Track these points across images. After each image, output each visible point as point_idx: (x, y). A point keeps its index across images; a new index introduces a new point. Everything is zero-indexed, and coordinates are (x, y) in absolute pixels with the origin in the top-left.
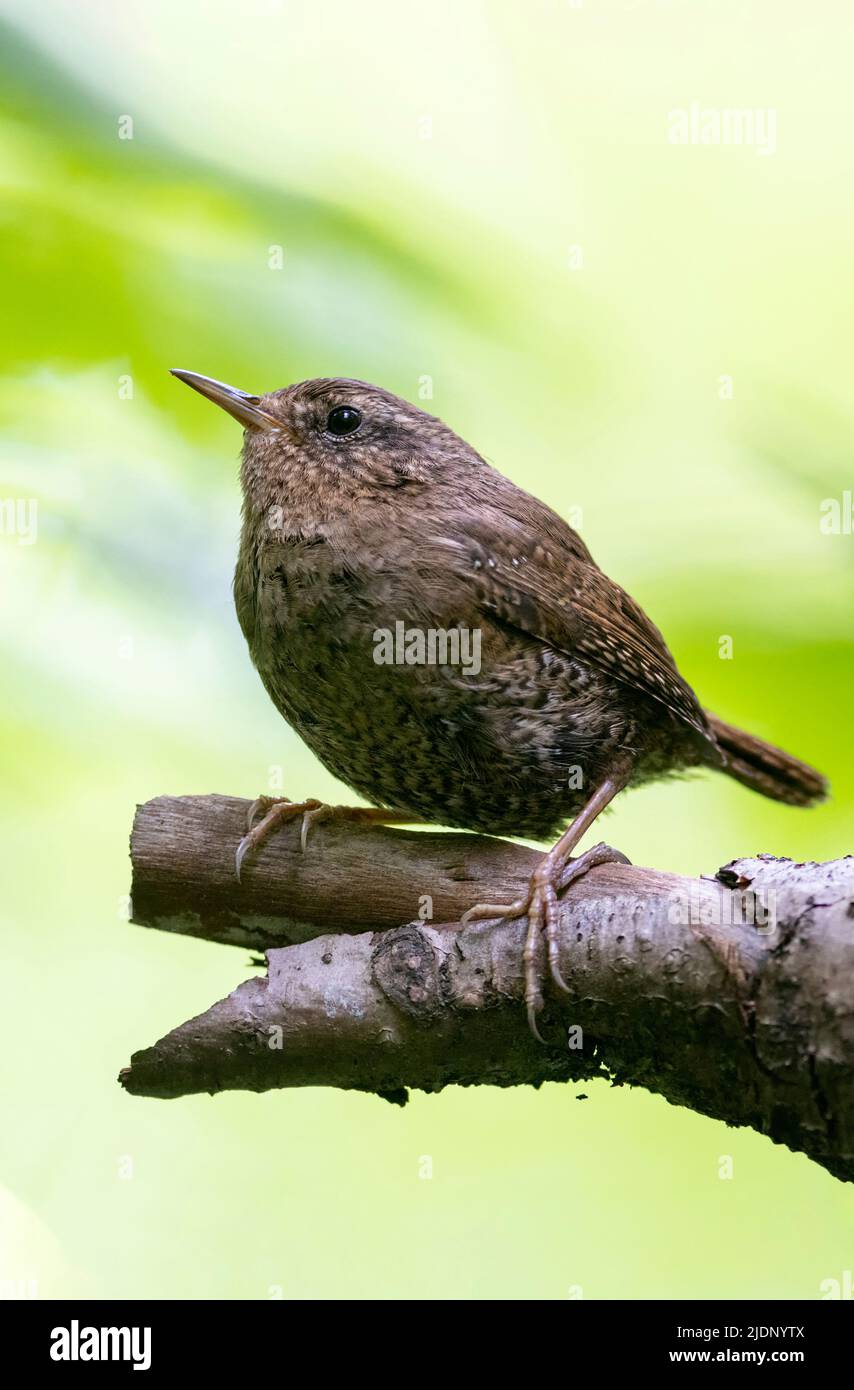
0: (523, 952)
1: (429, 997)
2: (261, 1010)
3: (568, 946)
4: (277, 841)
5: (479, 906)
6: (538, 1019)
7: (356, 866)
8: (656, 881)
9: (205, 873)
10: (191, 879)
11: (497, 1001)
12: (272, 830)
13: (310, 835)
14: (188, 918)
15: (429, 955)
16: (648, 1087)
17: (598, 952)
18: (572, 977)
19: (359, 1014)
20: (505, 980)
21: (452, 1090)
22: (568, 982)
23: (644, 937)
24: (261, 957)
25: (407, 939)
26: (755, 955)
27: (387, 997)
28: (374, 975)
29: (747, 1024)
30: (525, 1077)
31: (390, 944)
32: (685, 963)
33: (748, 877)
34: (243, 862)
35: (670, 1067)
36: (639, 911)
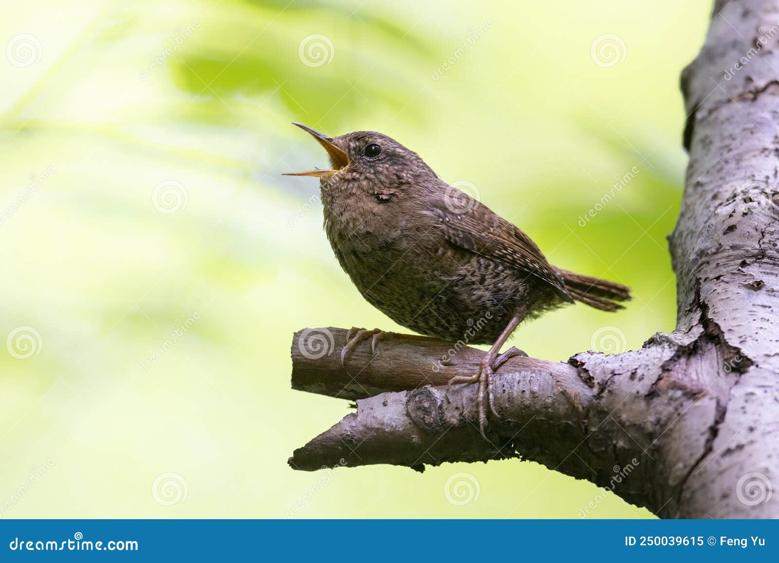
0: (477, 398)
1: (434, 421)
2: (355, 429)
3: (499, 396)
4: (360, 349)
5: (456, 377)
6: (485, 431)
7: (398, 360)
8: (540, 364)
9: (327, 364)
10: (320, 367)
11: (465, 422)
12: (358, 343)
13: (376, 346)
14: (320, 386)
15: (433, 401)
16: (538, 462)
17: (513, 398)
18: (501, 410)
19: (401, 429)
20: (469, 412)
21: (445, 465)
22: (499, 412)
23: (535, 391)
24: (354, 403)
25: (423, 394)
26: (587, 399)
27: (413, 421)
28: (407, 411)
29: (584, 431)
30: (480, 458)
31: (415, 396)
32: (554, 402)
33: (583, 361)
34: (344, 359)
35: (548, 452)
36: (532, 378)
